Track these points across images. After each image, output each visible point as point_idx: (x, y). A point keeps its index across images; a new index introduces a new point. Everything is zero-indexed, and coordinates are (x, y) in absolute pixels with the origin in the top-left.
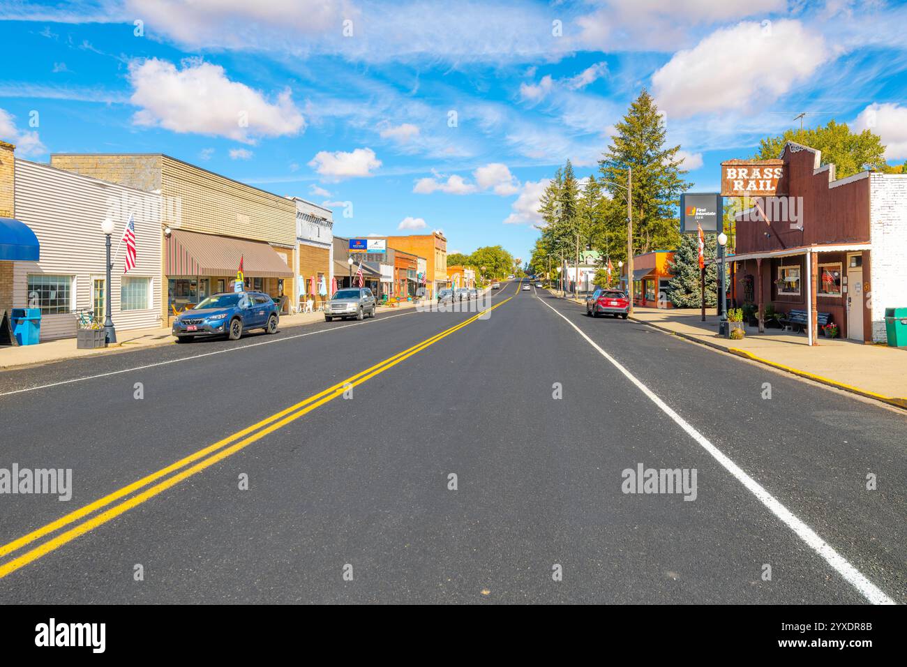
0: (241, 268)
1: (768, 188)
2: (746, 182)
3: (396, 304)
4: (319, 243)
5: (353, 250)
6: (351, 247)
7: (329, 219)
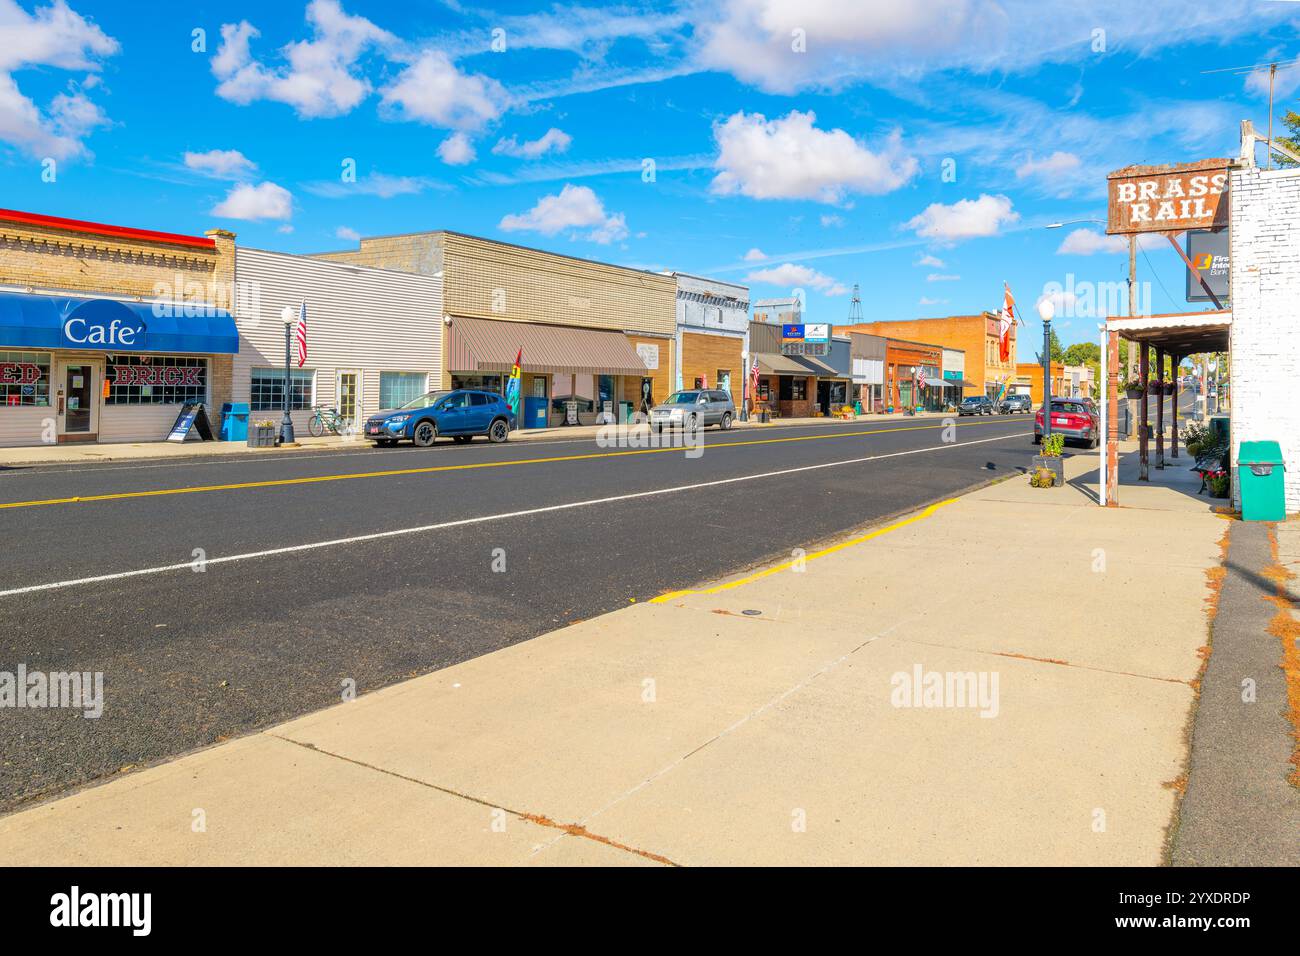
0: (518, 363)
1: (1199, 213)
2: (1154, 206)
3: (850, 415)
4: (721, 330)
5: (788, 340)
6: (786, 336)
7: (740, 299)
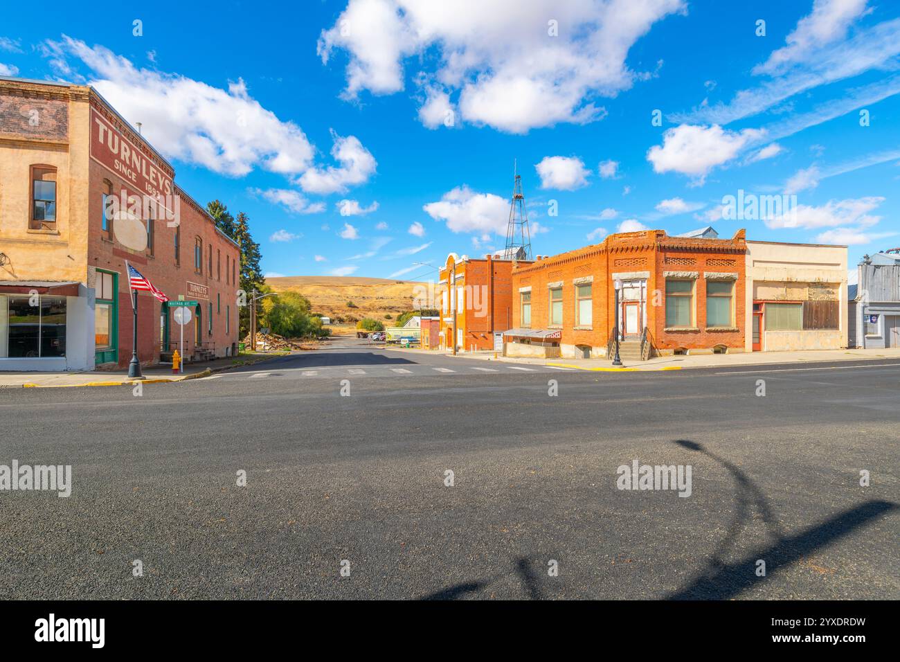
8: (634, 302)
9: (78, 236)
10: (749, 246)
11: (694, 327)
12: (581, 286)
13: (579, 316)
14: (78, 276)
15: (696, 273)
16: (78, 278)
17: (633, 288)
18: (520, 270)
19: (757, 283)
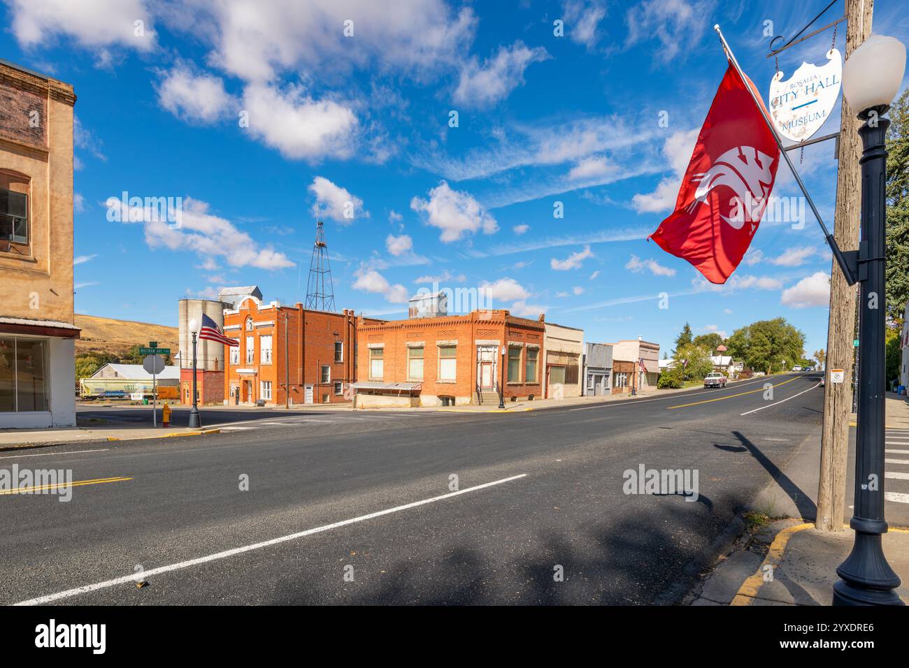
8: (489, 363)
9: (62, 267)
10: (547, 327)
11: (520, 382)
12: (442, 347)
13: (440, 372)
14: (62, 314)
15: (522, 343)
16: (63, 317)
17: (488, 351)
18: (366, 327)
19: (549, 352)
